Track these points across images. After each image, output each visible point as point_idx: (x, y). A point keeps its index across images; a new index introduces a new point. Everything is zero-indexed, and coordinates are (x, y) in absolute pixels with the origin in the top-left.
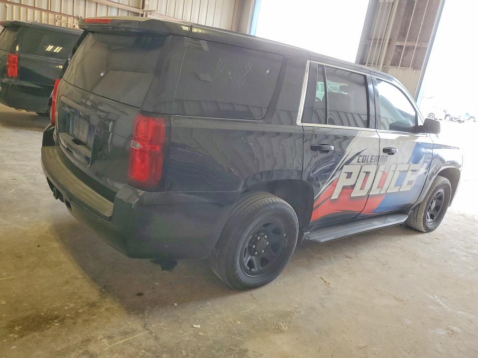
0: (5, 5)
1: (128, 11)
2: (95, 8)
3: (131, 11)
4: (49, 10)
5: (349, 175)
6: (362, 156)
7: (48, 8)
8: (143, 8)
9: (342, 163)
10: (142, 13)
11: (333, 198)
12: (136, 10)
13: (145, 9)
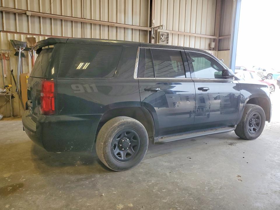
1: (140, 30)
3: (142, 30)
8: (150, 26)
10: (150, 30)
12: (145, 29)
13: (153, 27)
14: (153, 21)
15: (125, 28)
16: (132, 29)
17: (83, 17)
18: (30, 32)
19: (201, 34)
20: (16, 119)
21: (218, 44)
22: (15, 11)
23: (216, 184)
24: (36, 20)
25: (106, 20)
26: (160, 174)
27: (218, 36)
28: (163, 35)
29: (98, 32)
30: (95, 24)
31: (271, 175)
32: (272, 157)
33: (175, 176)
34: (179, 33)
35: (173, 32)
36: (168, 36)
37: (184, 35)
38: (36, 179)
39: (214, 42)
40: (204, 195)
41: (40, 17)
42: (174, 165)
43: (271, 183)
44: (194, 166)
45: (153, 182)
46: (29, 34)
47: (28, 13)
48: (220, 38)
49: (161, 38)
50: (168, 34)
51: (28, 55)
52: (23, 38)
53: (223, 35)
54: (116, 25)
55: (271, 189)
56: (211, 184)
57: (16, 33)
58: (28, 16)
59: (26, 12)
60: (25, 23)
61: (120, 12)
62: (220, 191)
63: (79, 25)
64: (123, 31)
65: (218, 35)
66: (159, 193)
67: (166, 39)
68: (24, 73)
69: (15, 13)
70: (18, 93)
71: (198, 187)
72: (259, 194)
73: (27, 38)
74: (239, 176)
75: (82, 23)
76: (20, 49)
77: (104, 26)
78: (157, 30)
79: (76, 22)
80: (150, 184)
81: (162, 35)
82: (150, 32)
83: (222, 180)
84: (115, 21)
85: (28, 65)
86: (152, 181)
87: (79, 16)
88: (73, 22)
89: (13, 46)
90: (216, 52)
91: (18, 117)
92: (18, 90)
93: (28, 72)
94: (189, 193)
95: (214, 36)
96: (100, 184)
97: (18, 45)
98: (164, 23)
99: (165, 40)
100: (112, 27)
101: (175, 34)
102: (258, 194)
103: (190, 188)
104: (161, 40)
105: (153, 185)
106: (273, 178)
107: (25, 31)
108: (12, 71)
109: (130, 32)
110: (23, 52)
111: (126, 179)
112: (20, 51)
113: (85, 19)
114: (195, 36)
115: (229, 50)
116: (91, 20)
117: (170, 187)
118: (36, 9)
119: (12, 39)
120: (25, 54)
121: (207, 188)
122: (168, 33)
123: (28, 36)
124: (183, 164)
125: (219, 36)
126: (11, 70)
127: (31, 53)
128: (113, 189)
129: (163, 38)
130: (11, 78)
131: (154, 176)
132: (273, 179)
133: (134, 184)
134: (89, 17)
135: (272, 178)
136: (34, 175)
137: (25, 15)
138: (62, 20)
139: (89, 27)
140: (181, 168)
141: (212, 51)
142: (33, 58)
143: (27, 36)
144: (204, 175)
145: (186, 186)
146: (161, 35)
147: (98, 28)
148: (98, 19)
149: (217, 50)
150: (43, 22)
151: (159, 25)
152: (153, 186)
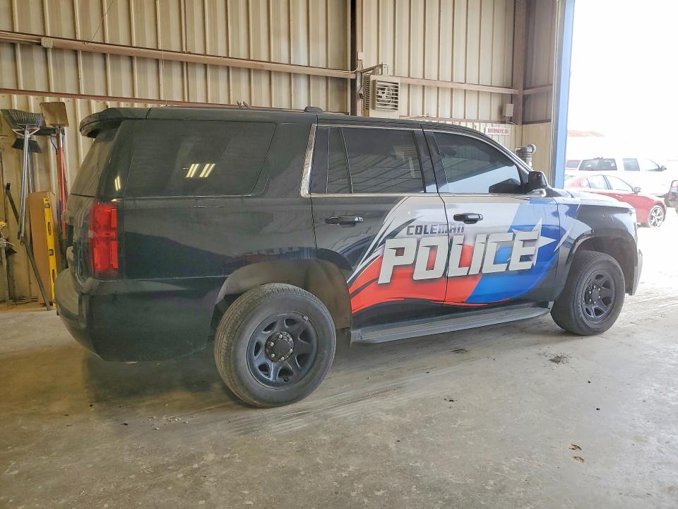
0: (104, 103)
1: (327, 77)
2: (268, 82)
3: (332, 78)
4: (186, 100)
5: (400, 251)
6: (413, 226)
7: (184, 98)
8: (354, 67)
9: (380, 238)
10: (353, 76)
11: (380, 281)
12: (341, 74)
13: (358, 69)
14: (360, 56)
15: (290, 74)
16: (309, 76)
17: (184, 50)
18: (53, 90)
19: (479, 84)
20: (18, 307)
21: (521, 108)
22: (14, 37)
23: (515, 472)
24: (68, 59)
25: (243, 55)
26: (373, 445)
27: (522, 89)
28: (384, 89)
29: (222, 84)
30: (215, 67)
31: (659, 441)
32: (661, 392)
33: (411, 451)
34: (424, 83)
35: (410, 81)
36: (397, 91)
37: (438, 88)
38: (48, 470)
39: (511, 103)
40: (483, 503)
41: (77, 51)
42: (409, 421)
43: (659, 463)
44: (460, 422)
45: (351, 468)
46: (49, 93)
47: (46, 43)
48: (527, 92)
49: (381, 97)
50: (397, 87)
51: (47, 147)
52: (34, 105)
53: (533, 85)
54: (268, 66)
55: (658, 481)
56: (503, 472)
57: (17, 91)
58: (46, 50)
59: (40, 40)
60: (39, 68)
61: (278, 36)
62: (525, 492)
63: (176, 70)
64: (285, 81)
65: (521, 85)
66: (366, 500)
67: (392, 98)
68: (39, 190)
69: (13, 42)
70: (23, 241)
71: (470, 481)
72: (627, 495)
73: (44, 104)
74: (576, 447)
75: (182, 63)
76: (27, 132)
77: (237, 69)
78: (368, 78)
79: (168, 62)
80: (344, 475)
81: (382, 89)
82: (353, 82)
83: (532, 459)
84: (264, 58)
85: (48, 170)
86: (349, 467)
87: (175, 47)
88: (160, 61)
89: (9, 124)
90: (519, 127)
91: (26, 301)
92: (25, 235)
93: (50, 189)
94: (443, 499)
95: (511, 87)
96: (212, 479)
97: (21, 121)
98: (387, 60)
99: (389, 102)
100: (258, 71)
101: (415, 86)
102: (626, 497)
103: (448, 484)
104: (378, 101)
105: (351, 478)
106: (663, 450)
107: (40, 87)
108: (8, 186)
109: (303, 83)
110: (35, 138)
111: (284, 462)
112: (27, 136)
113: (190, 53)
114: (465, 91)
115: (550, 121)
116: (205, 55)
117: (395, 483)
118: (66, 33)
119: (7, 107)
120: (40, 144)
121: (491, 482)
122: (397, 84)
123: (48, 100)
124: (431, 418)
125: (524, 89)
126: (5, 184)
127: (54, 140)
128: (246, 492)
129: (384, 96)
130: (5, 203)
131: (355, 453)
132: (662, 452)
133: (303, 475)
134: (199, 50)
135: (660, 451)
136: (43, 458)
137: (37, 47)
138: (133, 57)
139: (200, 72)
140: (426, 427)
141: (507, 125)
142: (60, 153)
143: (43, 100)
144: (486, 445)
145: (437, 477)
146: (379, 89)
147: (222, 74)
148: (222, 52)
149: (520, 122)
150: (84, 64)
151: (374, 64)
152: (352, 481)
